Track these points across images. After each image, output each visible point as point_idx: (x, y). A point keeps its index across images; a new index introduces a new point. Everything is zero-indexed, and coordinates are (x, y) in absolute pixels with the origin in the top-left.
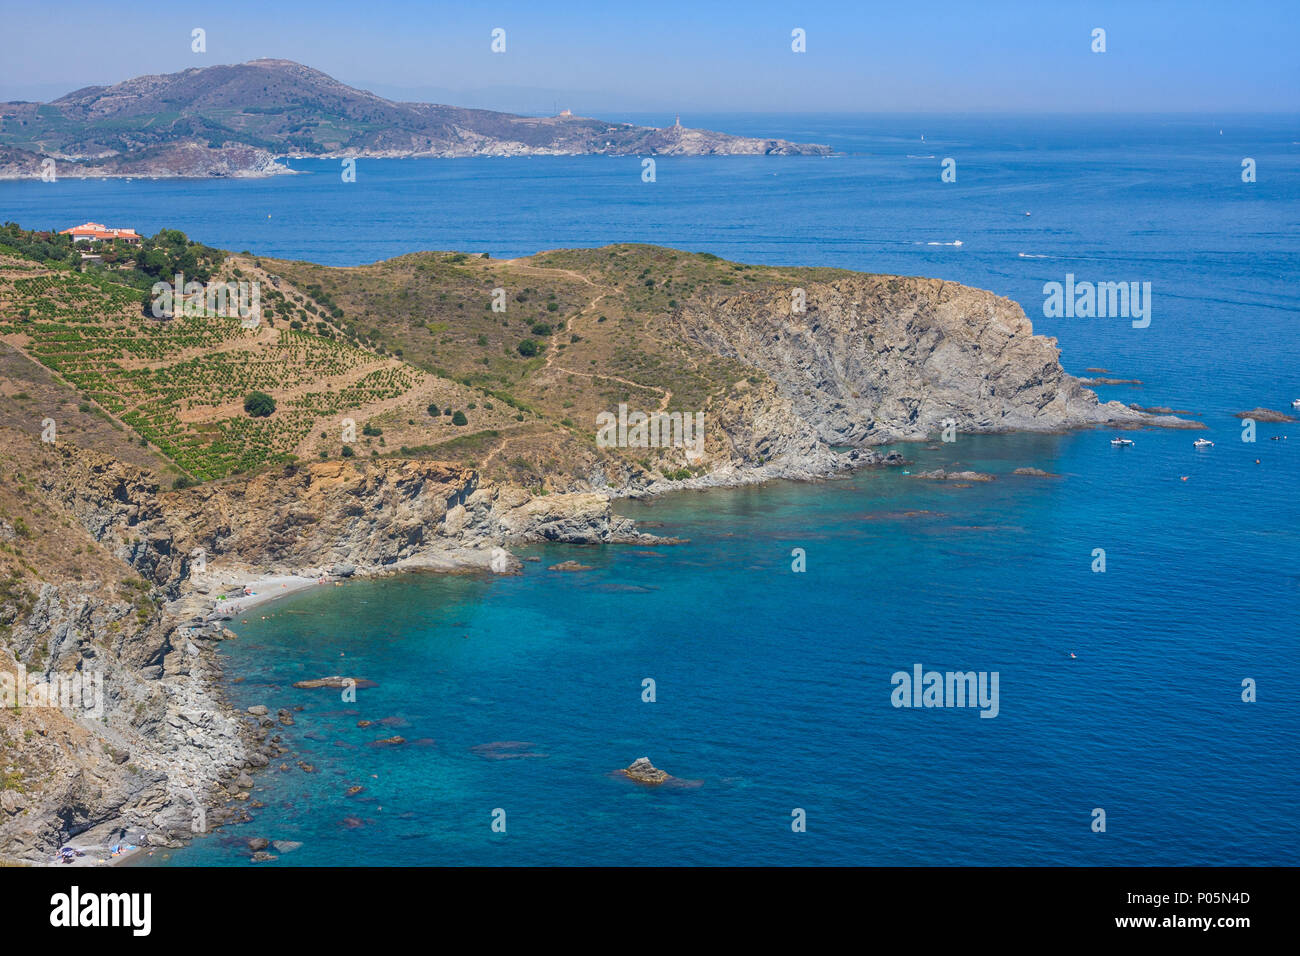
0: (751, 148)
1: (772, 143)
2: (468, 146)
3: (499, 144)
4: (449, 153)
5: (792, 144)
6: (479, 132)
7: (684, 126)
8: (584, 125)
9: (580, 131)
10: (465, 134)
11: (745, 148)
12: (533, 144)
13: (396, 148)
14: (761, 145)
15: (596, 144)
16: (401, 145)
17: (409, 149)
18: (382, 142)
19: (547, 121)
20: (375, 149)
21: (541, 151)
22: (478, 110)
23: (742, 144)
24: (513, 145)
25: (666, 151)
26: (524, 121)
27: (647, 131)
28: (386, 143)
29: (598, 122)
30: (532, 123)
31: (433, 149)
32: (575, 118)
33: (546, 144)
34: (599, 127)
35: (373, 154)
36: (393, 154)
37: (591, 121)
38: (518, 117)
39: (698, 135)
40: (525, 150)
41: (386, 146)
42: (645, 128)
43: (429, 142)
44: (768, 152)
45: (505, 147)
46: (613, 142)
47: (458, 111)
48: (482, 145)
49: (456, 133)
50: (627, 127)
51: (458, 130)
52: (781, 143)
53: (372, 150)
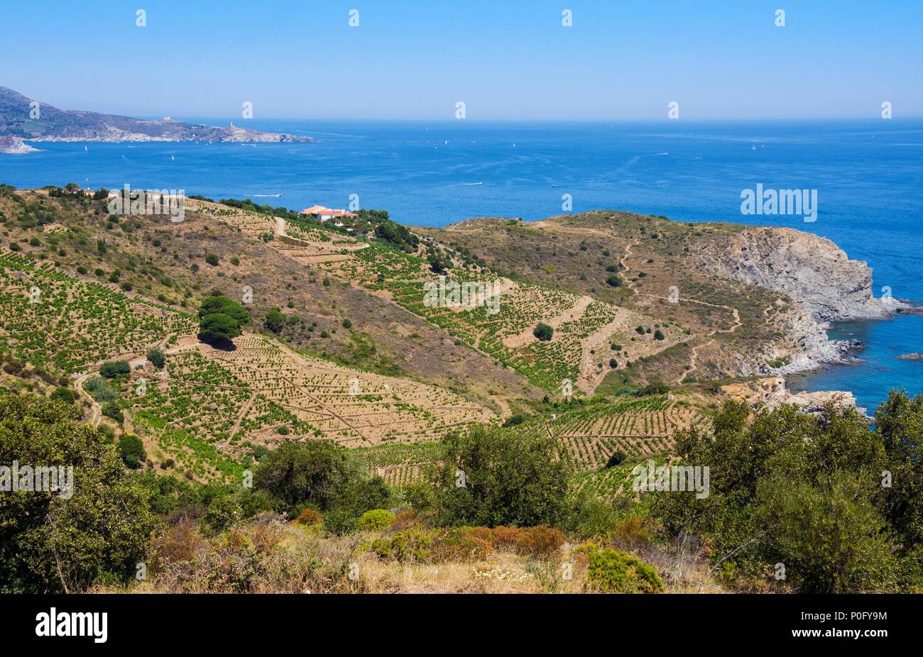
0: (272, 139)
1: (284, 136)
2: (114, 136)
3: (132, 135)
4: (107, 140)
5: (294, 136)
6: (119, 127)
7: (236, 126)
8: (178, 125)
9: (176, 128)
10: (112, 129)
11: (269, 139)
12: (152, 135)
13: (76, 136)
14: (278, 137)
15: (187, 135)
16: (79, 135)
17: (84, 137)
18: (68, 133)
19: (157, 122)
20: (63, 136)
21: (157, 139)
22: (116, 116)
23: (267, 136)
24: (141, 135)
25: (227, 140)
26: (143, 122)
27: (214, 129)
28: (70, 133)
29: (185, 124)
30: (148, 123)
31: (98, 137)
32: (173, 121)
33: (159, 135)
34: (187, 126)
35: (63, 140)
36: (75, 139)
37: (182, 123)
38: (139, 120)
39: (243, 131)
40: (148, 138)
41: (69, 135)
42: (213, 127)
43: (95, 133)
44: (282, 140)
45: (136, 137)
46: (196, 135)
47: (103, 116)
48: (122, 135)
49: (106, 128)
50: (203, 126)
51: (107, 126)
52: (288, 136)
53: (61, 137)
